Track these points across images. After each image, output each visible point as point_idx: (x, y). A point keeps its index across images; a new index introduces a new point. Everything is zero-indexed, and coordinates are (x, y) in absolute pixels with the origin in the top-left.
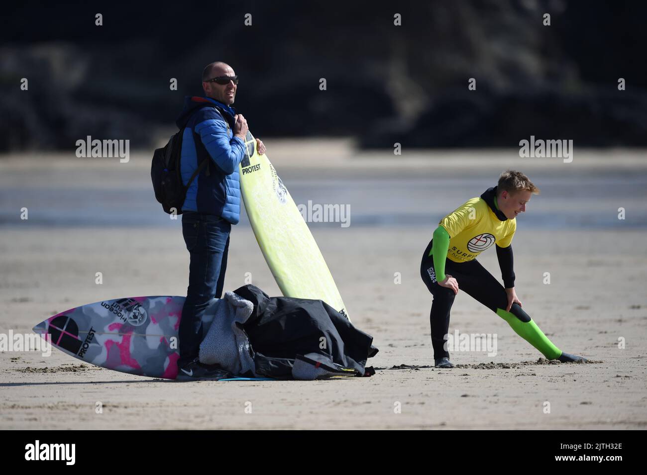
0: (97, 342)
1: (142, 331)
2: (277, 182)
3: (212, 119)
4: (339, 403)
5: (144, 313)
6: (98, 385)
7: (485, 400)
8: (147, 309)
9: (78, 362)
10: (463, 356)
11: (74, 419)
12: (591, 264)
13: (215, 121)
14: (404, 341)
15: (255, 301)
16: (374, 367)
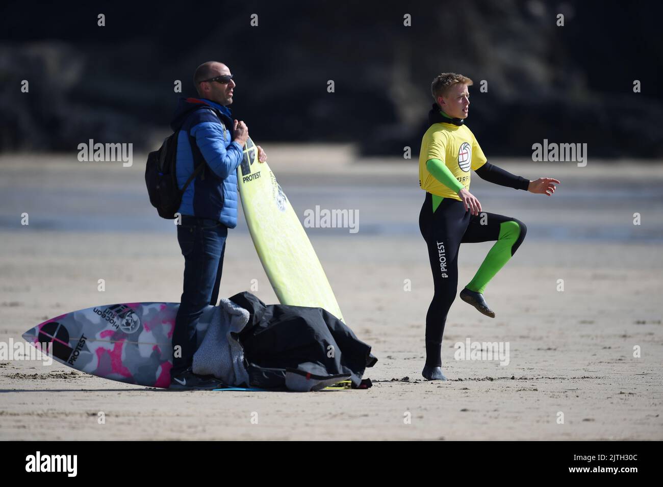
0: (88, 350)
1: (135, 338)
2: (277, 189)
3: (207, 121)
4: (335, 416)
5: (137, 320)
6: (88, 393)
7: (485, 415)
8: (140, 316)
9: (68, 370)
10: (463, 370)
11: (63, 427)
12: (596, 277)
13: (211, 125)
14: (403, 353)
15: (251, 310)
16: (371, 380)
